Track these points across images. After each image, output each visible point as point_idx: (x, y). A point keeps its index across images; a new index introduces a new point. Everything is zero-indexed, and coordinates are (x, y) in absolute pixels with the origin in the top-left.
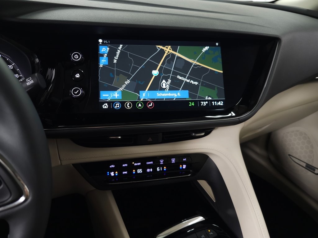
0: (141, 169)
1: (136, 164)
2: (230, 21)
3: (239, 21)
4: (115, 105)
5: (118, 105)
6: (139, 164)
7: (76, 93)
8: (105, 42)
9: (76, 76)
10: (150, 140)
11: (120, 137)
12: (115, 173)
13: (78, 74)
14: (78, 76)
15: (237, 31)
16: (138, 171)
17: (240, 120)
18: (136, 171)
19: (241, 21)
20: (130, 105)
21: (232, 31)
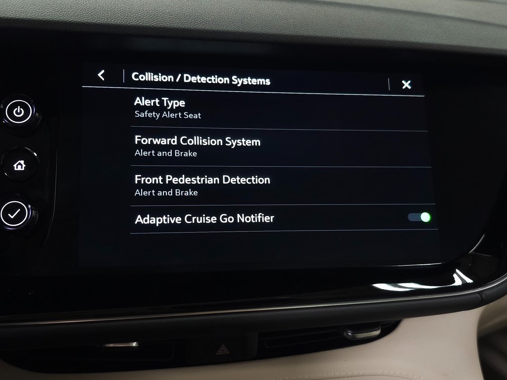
2: (448, 18)
3: (473, 17)
7: (12, 217)
9: (15, 166)
10: (223, 350)
11: (134, 344)
13: (22, 162)
14: (20, 166)
15: (471, 48)
17: (484, 296)
19: (479, 18)
21: (456, 46)
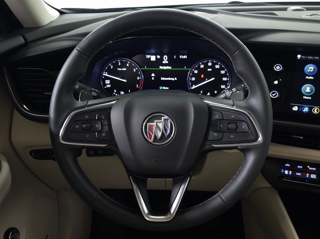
0: (315, 175)
1: (310, 169)
4: (304, 109)
5: (306, 109)
6: (314, 169)
7: (273, 95)
8: (302, 57)
9: (275, 82)
11: (302, 138)
12: (289, 172)
13: (277, 81)
16: (311, 176)
18: (310, 176)
20: (317, 111)
